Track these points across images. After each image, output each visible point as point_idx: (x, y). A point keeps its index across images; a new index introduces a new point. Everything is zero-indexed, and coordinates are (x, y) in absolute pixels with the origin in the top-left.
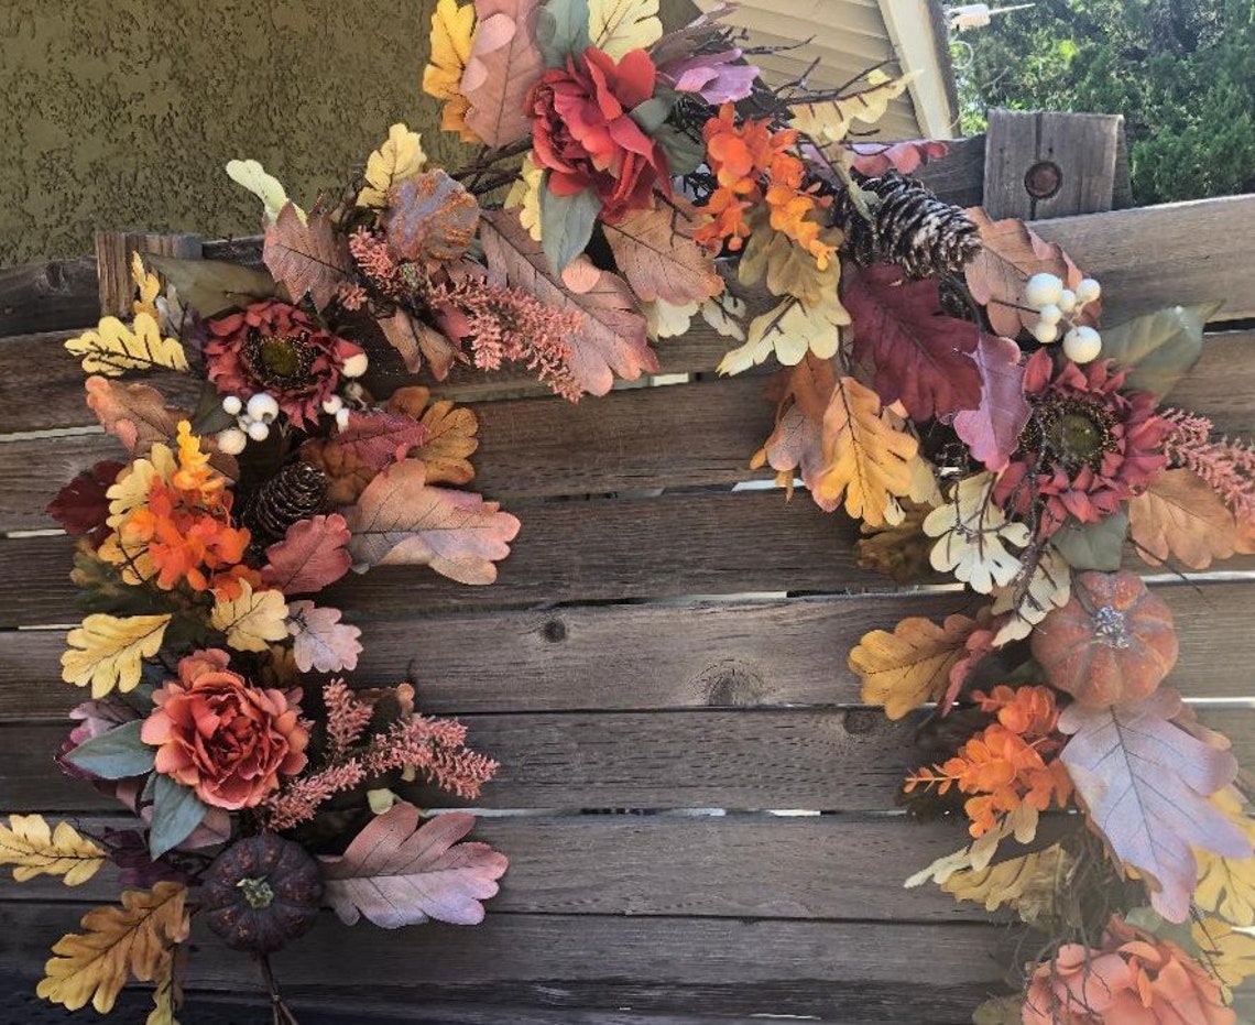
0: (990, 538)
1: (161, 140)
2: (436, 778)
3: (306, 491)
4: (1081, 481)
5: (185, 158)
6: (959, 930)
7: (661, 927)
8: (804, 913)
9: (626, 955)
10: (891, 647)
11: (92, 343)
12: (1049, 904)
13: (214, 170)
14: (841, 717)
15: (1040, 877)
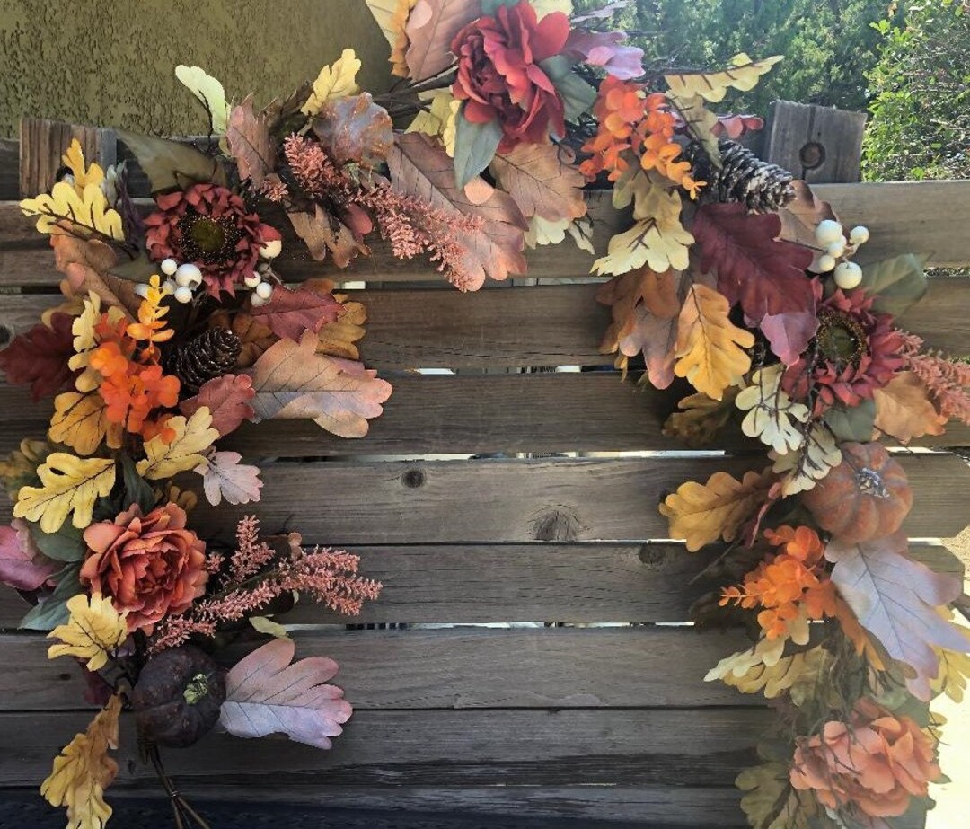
0: (782, 415)
1: (9, 52)
2: (324, 599)
3: (228, 351)
4: (845, 376)
5: (27, 71)
6: (715, 713)
7: (483, 718)
8: (597, 703)
9: (453, 741)
10: (699, 495)
11: (45, 205)
12: (811, 692)
13: (48, 84)
14: (637, 550)
15: (808, 671)
